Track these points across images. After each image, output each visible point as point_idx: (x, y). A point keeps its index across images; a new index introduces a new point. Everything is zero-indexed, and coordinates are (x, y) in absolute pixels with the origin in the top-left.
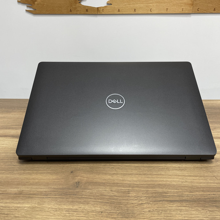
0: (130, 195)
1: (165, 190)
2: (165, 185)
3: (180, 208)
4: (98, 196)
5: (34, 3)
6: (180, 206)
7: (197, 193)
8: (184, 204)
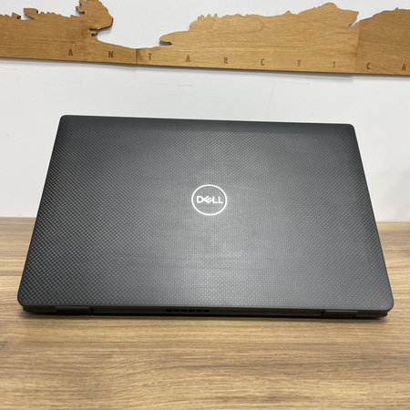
0: (112, 360)
1: (188, 350)
2: (191, 342)
3: (210, 378)
4: (40, 364)
6: (212, 375)
7: (253, 353)
8: (222, 372)
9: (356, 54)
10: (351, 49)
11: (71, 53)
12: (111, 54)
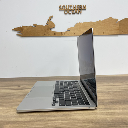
5: (22, 30)
9: (119, 30)
10: (117, 28)
11: (45, 34)
12: (55, 34)
